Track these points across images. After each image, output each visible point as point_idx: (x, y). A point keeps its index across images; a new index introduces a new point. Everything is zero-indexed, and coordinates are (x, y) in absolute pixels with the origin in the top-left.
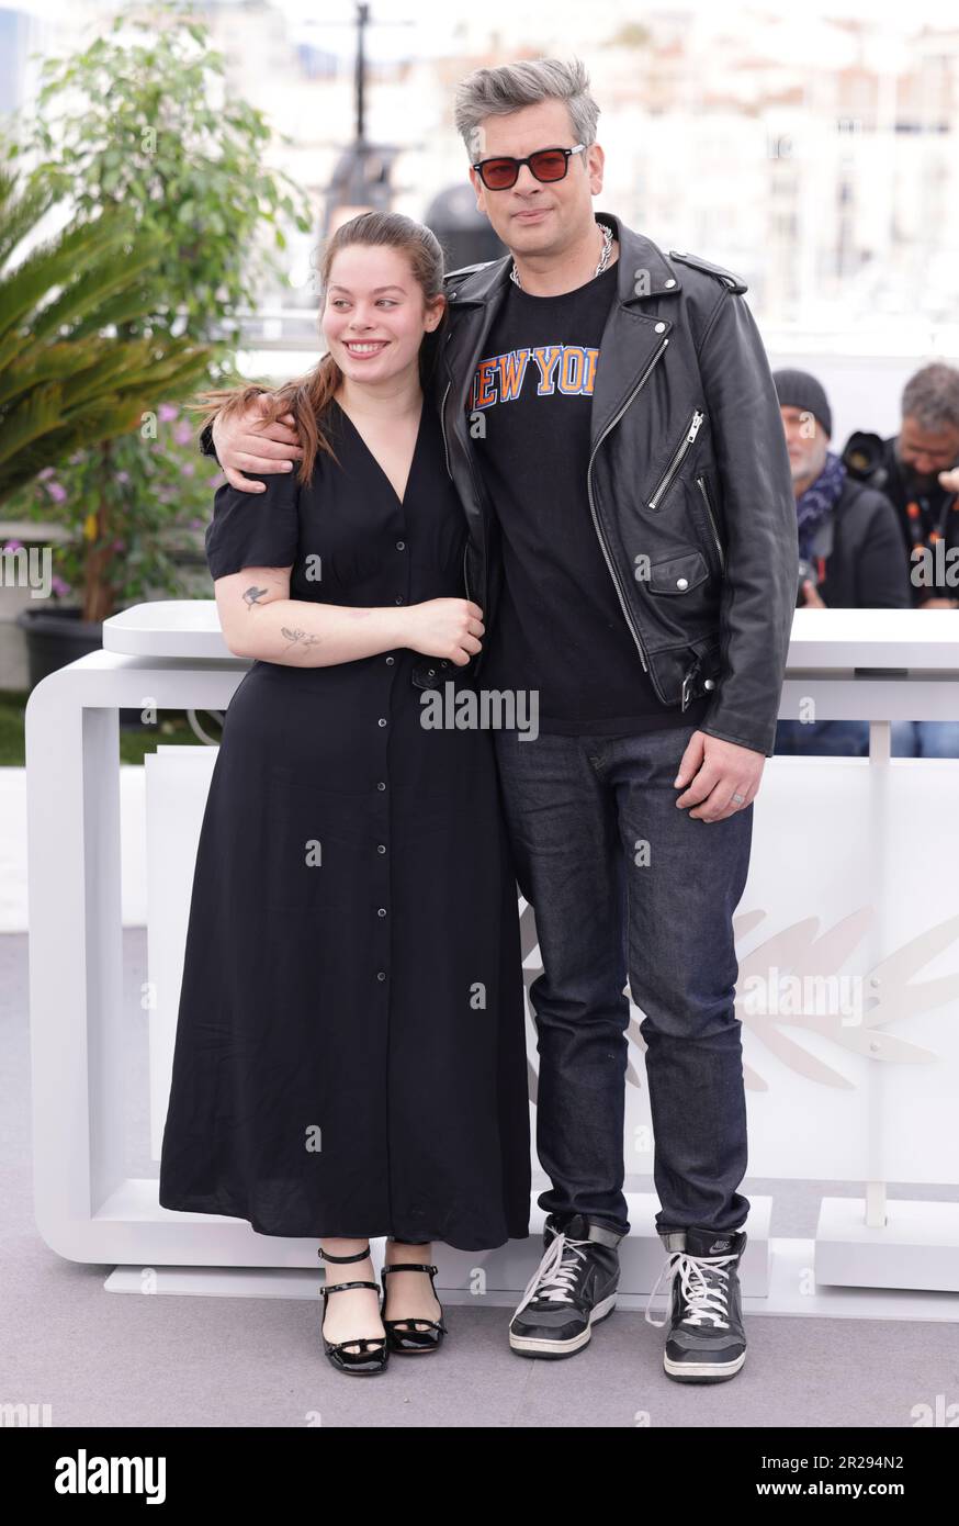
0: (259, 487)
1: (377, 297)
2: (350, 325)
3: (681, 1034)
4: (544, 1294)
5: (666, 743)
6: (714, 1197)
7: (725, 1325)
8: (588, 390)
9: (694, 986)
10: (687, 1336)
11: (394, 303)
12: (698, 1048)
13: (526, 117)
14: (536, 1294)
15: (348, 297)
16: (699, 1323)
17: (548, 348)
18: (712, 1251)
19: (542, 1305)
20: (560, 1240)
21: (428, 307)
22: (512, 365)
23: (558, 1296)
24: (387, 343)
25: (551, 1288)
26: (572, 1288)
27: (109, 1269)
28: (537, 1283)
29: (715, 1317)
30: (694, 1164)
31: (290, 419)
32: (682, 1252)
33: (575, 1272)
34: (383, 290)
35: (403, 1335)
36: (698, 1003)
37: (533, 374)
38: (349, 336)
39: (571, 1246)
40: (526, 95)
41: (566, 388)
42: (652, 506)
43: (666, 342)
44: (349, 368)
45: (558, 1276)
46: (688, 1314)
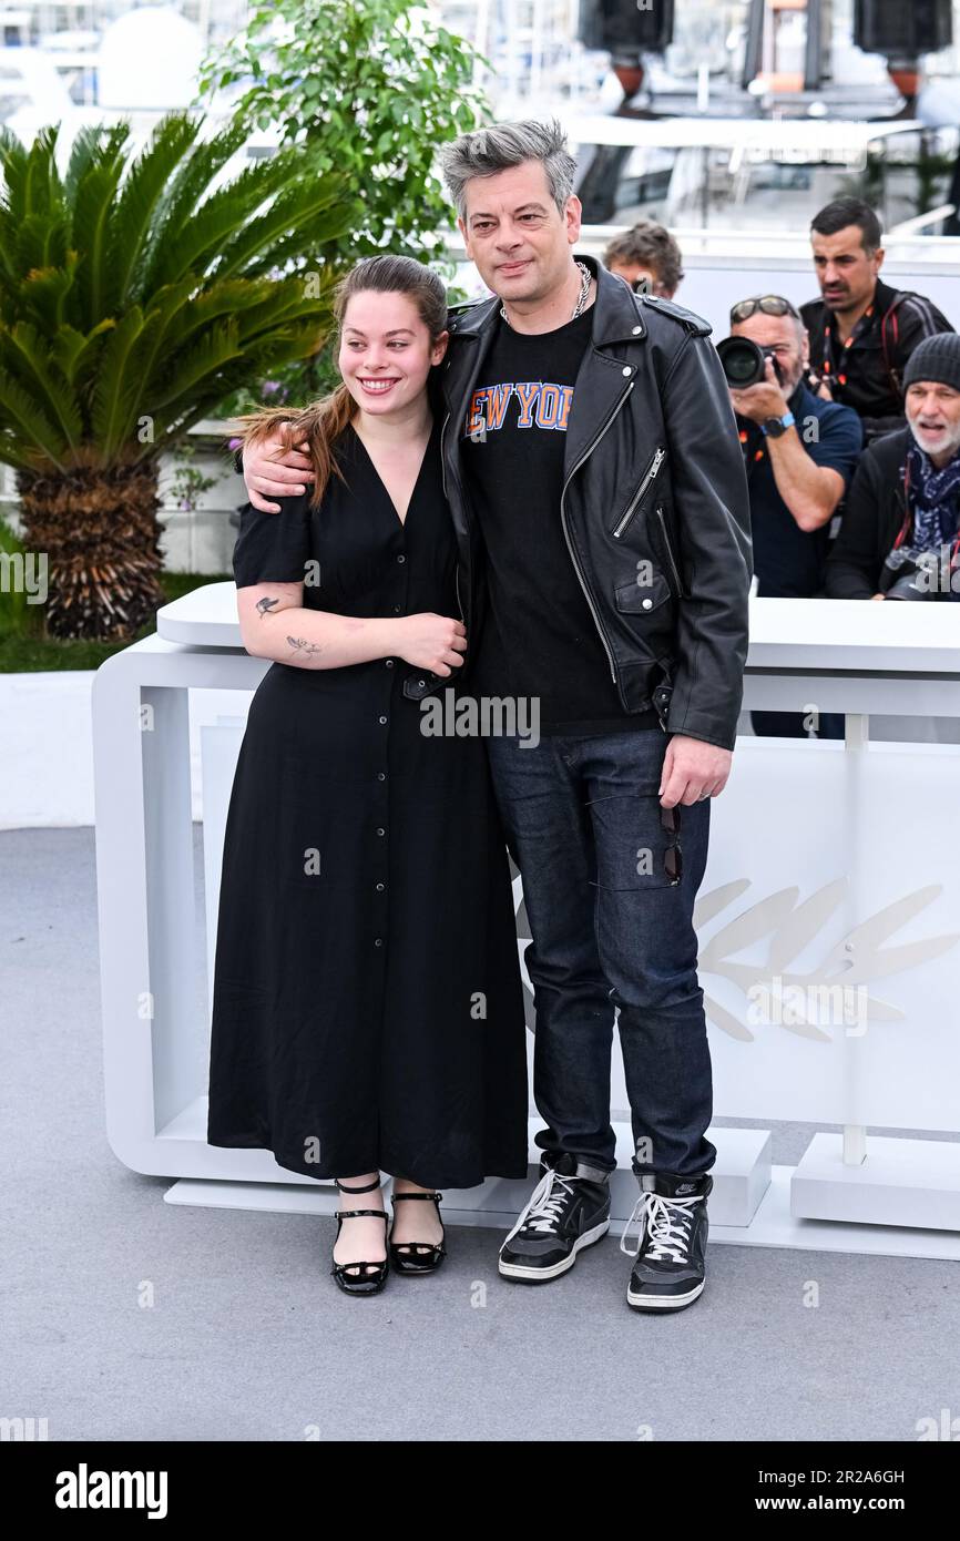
0: (275, 508)
1: (390, 339)
2: (365, 365)
3: (642, 1005)
4: (532, 1224)
5: (627, 745)
6: (680, 1146)
7: (684, 1261)
8: (563, 426)
9: (652, 962)
10: (649, 1270)
11: (403, 345)
12: (660, 1017)
13: (508, 177)
14: (526, 1224)
15: (362, 338)
16: (659, 1258)
17: (528, 384)
18: (677, 1192)
19: (529, 1235)
20: (550, 1175)
21: (433, 344)
22: (498, 396)
23: (543, 1227)
24: (396, 380)
25: (539, 1218)
26: (557, 1220)
27: (170, 1182)
28: (526, 1214)
29: (675, 1253)
30: (661, 1117)
31: (306, 447)
32: (653, 1192)
33: (562, 1205)
34: (394, 333)
35: (406, 1257)
36: (656, 977)
37: (514, 406)
38: (363, 373)
39: (560, 1181)
40: (504, 158)
41: (542, 422)
42: (617, 535)
43: (632, 384)
44: (363, 401)
45: (546, 1208)
46: (653, 1249)
